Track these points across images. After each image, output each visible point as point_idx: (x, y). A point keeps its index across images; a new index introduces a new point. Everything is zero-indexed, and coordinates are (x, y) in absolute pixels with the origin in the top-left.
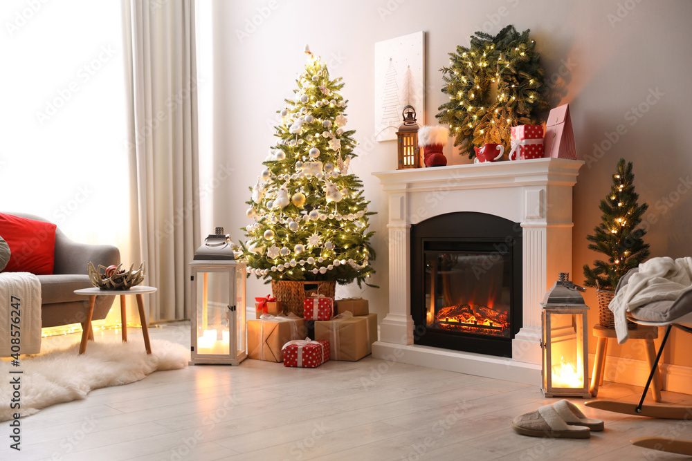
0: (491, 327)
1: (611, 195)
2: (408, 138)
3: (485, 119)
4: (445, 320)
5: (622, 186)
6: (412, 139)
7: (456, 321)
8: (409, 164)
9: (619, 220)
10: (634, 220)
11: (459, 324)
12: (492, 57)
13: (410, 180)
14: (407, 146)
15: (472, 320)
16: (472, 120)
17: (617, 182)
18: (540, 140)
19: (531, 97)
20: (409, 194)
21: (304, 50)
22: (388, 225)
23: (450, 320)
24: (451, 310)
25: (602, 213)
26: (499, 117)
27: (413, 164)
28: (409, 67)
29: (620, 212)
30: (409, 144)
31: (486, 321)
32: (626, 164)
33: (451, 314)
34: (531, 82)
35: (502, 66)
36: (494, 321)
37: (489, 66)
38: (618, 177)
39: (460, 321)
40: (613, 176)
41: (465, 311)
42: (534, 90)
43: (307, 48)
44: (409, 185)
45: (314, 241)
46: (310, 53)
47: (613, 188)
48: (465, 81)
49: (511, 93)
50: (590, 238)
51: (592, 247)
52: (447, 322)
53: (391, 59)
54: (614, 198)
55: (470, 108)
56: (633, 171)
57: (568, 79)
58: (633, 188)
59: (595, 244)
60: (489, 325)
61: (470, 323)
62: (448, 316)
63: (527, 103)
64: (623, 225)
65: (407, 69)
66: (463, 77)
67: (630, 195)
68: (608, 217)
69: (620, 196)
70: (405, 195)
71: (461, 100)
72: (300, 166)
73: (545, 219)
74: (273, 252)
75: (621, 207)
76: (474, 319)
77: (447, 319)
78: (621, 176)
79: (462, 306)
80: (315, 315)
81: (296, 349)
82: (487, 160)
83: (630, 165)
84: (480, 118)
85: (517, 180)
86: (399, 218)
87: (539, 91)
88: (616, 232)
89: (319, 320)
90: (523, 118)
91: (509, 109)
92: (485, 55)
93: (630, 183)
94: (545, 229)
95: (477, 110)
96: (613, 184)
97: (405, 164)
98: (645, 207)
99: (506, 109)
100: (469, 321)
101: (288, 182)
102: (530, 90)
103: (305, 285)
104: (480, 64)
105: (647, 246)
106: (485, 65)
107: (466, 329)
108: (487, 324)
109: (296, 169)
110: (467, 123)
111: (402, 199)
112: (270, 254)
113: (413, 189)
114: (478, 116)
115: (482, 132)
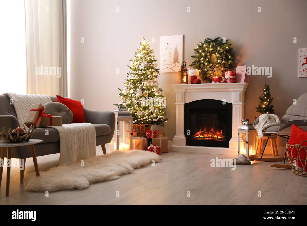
0: (218, 138)
1: (263, 95)
2: (184, 73)
3: (212, 68)
4: (198, 136)
5: (266, 92)
6: (185, 73)
7: (203, 137)
8: (184, 82)
9: (265, 103)
10: (270, 103)
11: (205, 137)
12: (215, 47)
13: (186, 88)
14: (184, 76)
15: (210, 136)
16: (207, 68)
17: (265, 91)
18: (235, 76)
19: (230, 62)
20: (185, 93)
21: (142, 38)
22: (175, 104)
23: (200, 136)
24: (201, 133)
25: (260, 101)
26: (218, 67)
27: (186, 82)
28: (176, 47)
29: (265, 100)
30: (184, 75)
31: (215, 136)
32: (267, 86)
33: (201, 134)
34: (230, 57)
35: (219, 51)
36: (219, 136)
37: (213, 50)
38: (265, 89)
39: (205, 136)
40: (263, 89)
41: (206, 133)
42: (231, 60)
43: (143, 37)
44: (186, 90)
45: (152, 109)
46: (144, 39)
47: (263, 93)
48: (204, 54)
49: (222, 60)
50: (257, 108)
51: (257, 111)
52: (199, 137)
53: (168, 43)
54: (264, 96)
55: (206, 64)
56: (269, 88)
57: (241, 57)
58: (269, 93)
59: (258, 110)
60: (217, 137)
61: (209, 137)
62: (200, 135)
63: (228, 64)
64: (267, 104)
65: (175, 47)
66: (203, 53)
67: (268, 95)
68: (262, 102)
69: (266, 95)
70: (183, 93)
71: (202, 61)
72: (144, 81)
73: (241, 102)
74: (139, 113)
75: (266, 99)
76: (211, 136)
77: (199, 136)
78: (266, 89)
79: (205, 132)
80: (152, 137)
81: (153, 148)
82: (218, 82)
83: (268, 86)
84: (210, 67)
85: (231, 89)
86: (181, 101)
87: (232, 60)
88: (264, 106)
89: (153, 138)
90: (226, 69)
91: (222, 65)
92: (211, 46)
93: (268, 91)
94: (241, 105)
95: (209, 65)
96: (263, 91)
97: (183, 82)
98: (272, 99)
99: (221, 65)
100: (208, 136)
101: (140, 87)
102: (229, 59)
103: (145, 126)
104: (210, 49)
105: (274, 111)
106: (212, 50)
107: (207, 139)
108: (216, 137)
109: (142, 82)
110: (205, 69)
111: (182, 94)
112: (137, 114)
113: (187, 91)
114: (209, 67)
115: (211, 72)
